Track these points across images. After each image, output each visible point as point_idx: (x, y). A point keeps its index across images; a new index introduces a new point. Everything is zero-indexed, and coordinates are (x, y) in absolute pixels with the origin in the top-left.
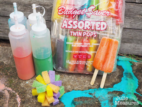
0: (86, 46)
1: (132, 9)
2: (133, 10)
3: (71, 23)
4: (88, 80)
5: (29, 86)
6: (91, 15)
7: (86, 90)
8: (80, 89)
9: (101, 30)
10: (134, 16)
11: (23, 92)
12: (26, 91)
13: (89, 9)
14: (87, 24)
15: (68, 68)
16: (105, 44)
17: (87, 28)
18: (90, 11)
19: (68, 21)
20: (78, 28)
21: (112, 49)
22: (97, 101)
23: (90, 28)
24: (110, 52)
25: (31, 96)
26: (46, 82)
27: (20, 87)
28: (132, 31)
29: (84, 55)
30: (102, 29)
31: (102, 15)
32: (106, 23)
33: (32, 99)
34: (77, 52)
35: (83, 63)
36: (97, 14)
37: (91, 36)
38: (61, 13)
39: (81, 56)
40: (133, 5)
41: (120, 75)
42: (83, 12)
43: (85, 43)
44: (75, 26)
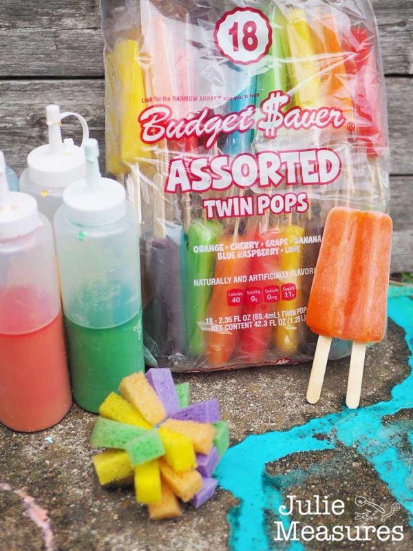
0: (274, 249)
1: (398, 100)
2: (399, 103)
3: (203, 169)
4: (289, 387)
5: (63, 451)
6: (276, 129)
7: (299, 425)
8: (273, 427)
9: (322, 181)
10: (405, 126)
11: (46, 479)
12: (56, 475)
13: (268, 108)
14: (269, 164)
15: (209, 353)
16: (346, 233)
17: (270, 181)
18: (273, 115)
19: (190, 163)
20: (234, 185)
21: (375, 250)
22: (356, 460)
23: (280, 178)
24: (366, 260)
25: (87, 490)
26: (147, 419)
27: (23, 464)
28: (400, 183)
29: (268, 288)
30: (325, 177)
31: (315, 125)
32: (336, 154)
33: (94, 500)
34: (241, 279)
35: (268, 320)
36: (297, 125)
37: (287, 209)
38: (156, 133)
39: (259, 292)
40: (399, 86)
41: (398, 350)
42: (243, 119)
43: (267, 242)
44: (220, 178)
